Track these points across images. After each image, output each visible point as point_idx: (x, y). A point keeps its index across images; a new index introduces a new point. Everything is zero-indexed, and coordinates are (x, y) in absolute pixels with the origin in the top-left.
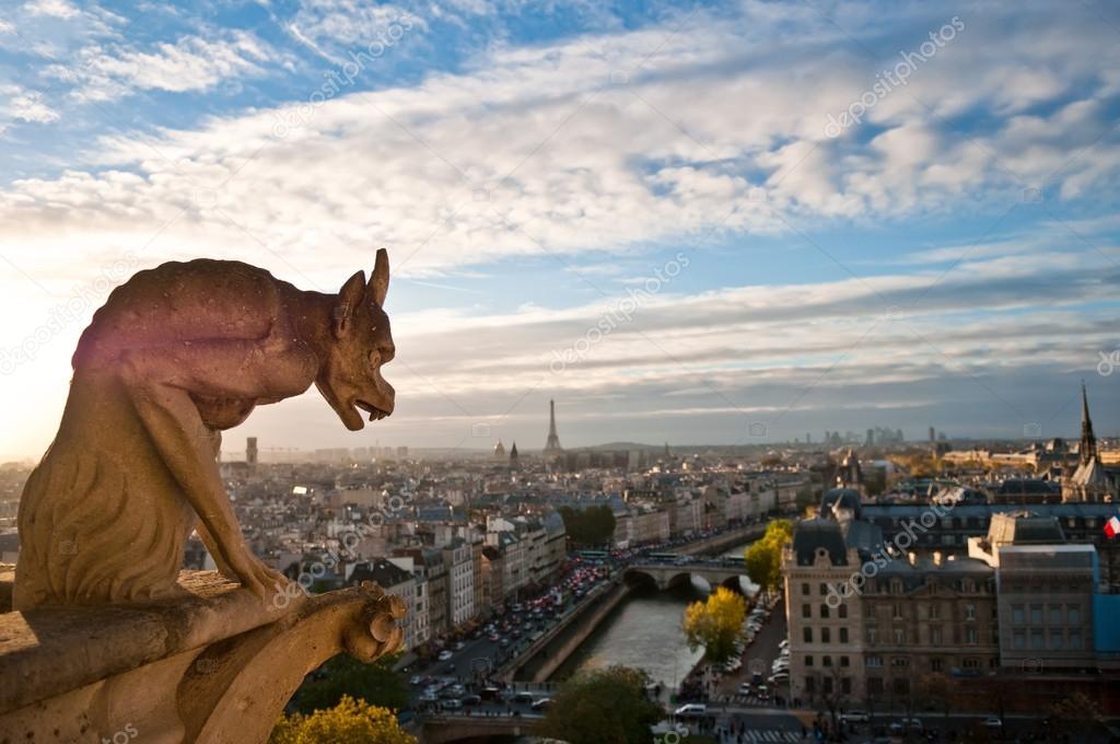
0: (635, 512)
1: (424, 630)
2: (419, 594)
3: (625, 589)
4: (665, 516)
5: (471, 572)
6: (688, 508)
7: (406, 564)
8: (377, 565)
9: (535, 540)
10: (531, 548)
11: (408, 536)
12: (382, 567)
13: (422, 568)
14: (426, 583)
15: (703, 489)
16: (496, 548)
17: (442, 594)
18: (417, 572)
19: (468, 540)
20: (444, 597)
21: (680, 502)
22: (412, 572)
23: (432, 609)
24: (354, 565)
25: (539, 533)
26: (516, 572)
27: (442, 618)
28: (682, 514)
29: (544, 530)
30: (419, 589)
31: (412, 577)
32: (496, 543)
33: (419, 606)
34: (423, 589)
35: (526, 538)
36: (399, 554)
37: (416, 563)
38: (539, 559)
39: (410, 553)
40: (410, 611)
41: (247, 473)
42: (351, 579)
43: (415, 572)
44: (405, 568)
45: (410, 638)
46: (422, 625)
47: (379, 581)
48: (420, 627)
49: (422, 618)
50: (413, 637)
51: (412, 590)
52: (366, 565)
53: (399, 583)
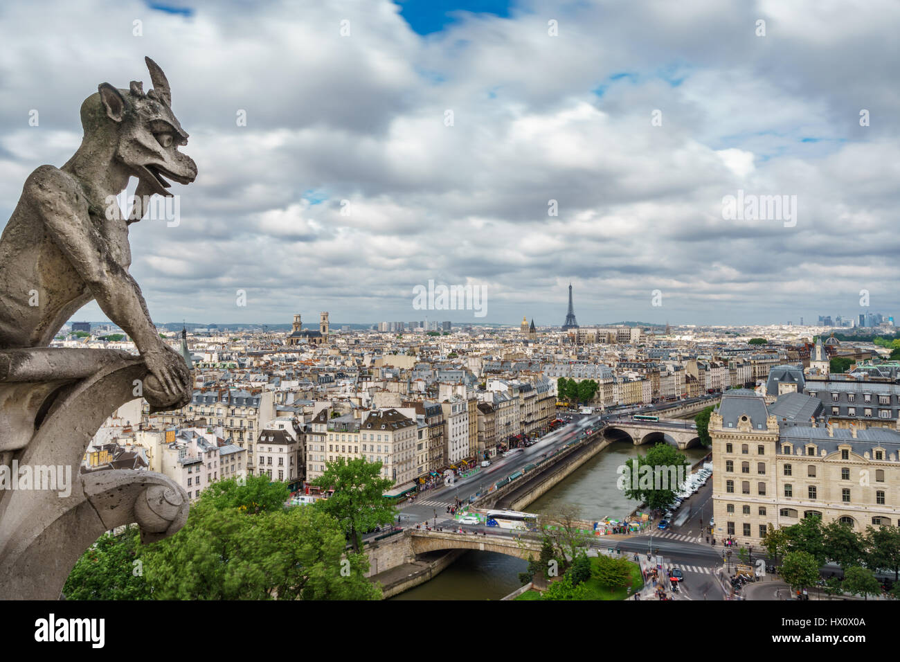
0: (620, 380)
1: (424, 465)
2: (420, 437)
3: (604, 443)
4: (648, 385)
5: (467, 422)
6: (670, 378)
7: (410, 413)
8: (386, 413)
9: (526, 399)
10: (522, 406)
12: (391, 414)
13: (422, 417)
14: (427, 428)
15: (685, 363)
16: (490, 404)
17: (439, 437)
18: (420, 420)
19: (465, 397)
20: (442, 441)
21: (662, 374)
22: (414, 420)
23: (431, 450)
24: (369, 412)
25: (530, 394)
26: (508, 424)
27: (440, 456)
28: (663, 382)
29: (535, 392)
30: (421, 432)
31: (415, 424)
32: (492, 400)
33: (420, 447)
34: (424, 433)
35: (518, 397)
36: (405, 404)
37: (417, 412)
38: (530, 415)
39: (414, 405)
40: (412, 449)
41: (321, 340)
42: (366, 422)
43: (418, 419)
44: (409, 417)
45: (412, 471)
46: (422, 461)
47: (386, 425)
48: (420, 463)
49: (422, 456)
50: (414, 470)
51: (414, 434)
52: (377, 413)
53: (403, 427)
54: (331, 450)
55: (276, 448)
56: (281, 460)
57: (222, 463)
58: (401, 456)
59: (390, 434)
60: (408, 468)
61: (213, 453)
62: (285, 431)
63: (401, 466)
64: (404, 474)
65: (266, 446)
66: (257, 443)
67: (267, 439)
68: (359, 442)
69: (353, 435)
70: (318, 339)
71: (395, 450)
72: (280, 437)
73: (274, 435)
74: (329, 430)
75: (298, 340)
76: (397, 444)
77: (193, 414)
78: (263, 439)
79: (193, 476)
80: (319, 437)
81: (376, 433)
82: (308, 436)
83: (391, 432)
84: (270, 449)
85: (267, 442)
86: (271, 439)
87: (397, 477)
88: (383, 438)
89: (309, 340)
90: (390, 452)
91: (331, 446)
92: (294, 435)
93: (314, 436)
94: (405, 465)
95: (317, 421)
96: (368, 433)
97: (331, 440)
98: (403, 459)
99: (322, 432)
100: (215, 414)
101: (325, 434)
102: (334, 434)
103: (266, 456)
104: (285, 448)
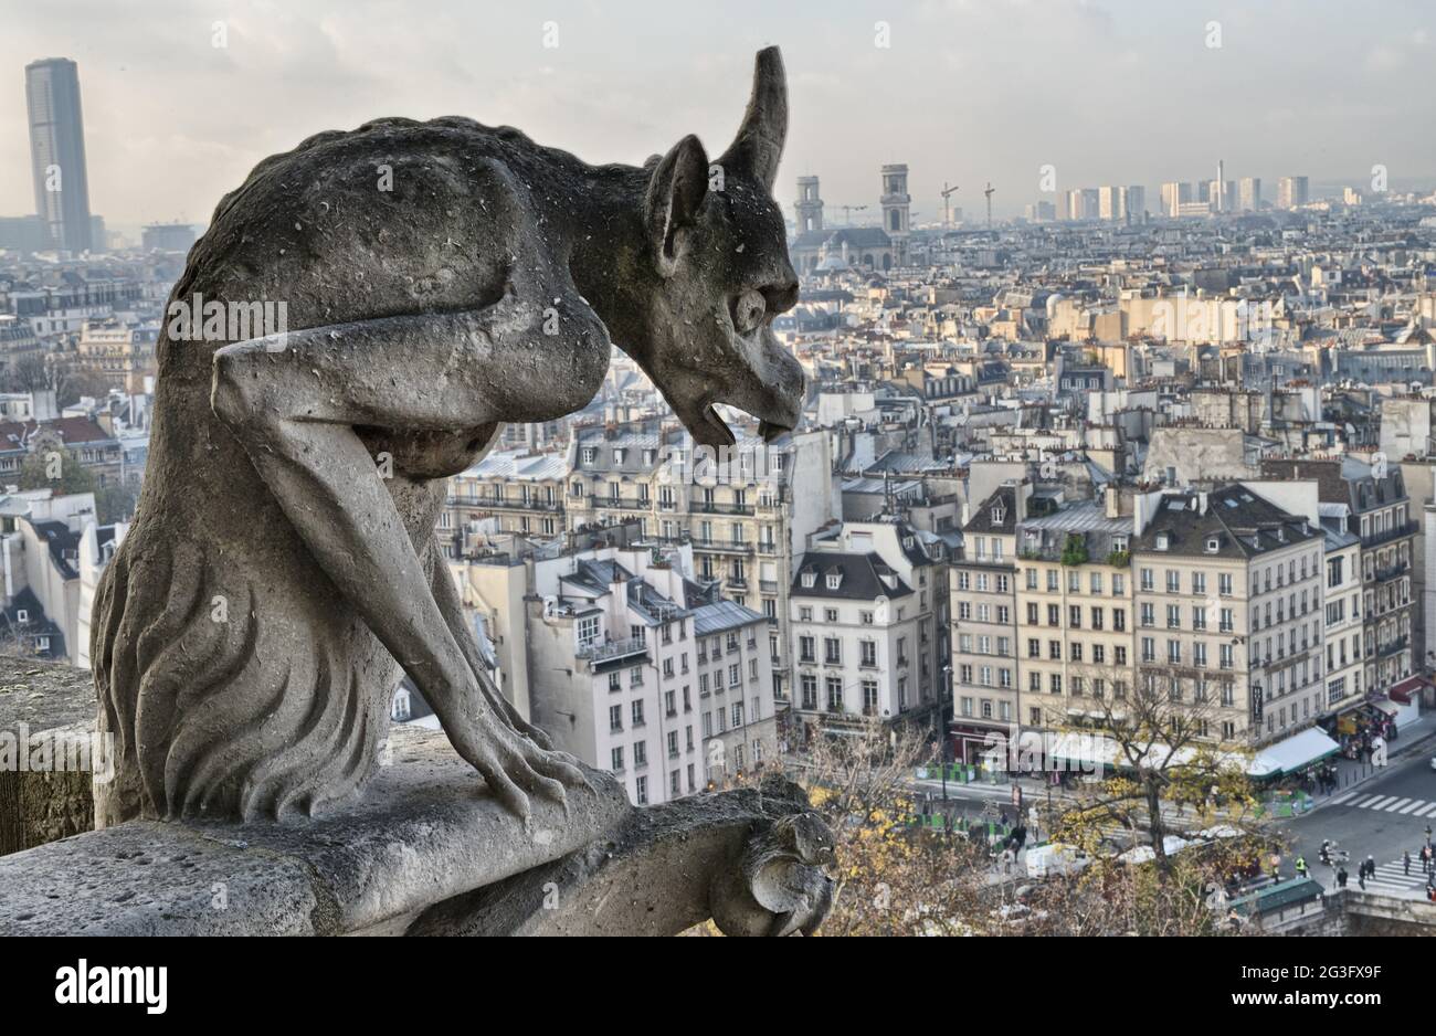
2: (1336, 578)
7: (1299, 498)
8: (1217, 499)
11: (1305, 425)
12: (1232, 503)
13: (1341, 510)
18: (1329, 521)
22: (1315, 522)
24: (1155, 497)
30: (1337, 562)
31: (1315, 533)
33: (1335, 613)
34: (1346, 566)
36: (1278, 470)
37: (1324, 497)
39: (1309, 471)
40: (1309, 620)
41: (887, 258)
42: (1151, 529)
43: (1324, 519)
44: (1295, 510)
45: (1311, 692)
46: (1343, 659)
47: (1225, 542)
48: (1337, 664)
49: (1343, 642)
50: (1317, 688)
51: (1315, 568)
52: (1186, 498)
53: (1278, 546)
54: (1033, 621)
55: (849, 610)
56: (868, 649)
57: (702, 659)
58: (1274, 641)
59: (1237, 571)
60: (1299, 683)
61: (675, 628)
62: (875, 559)
63: (1275, 676)
64: (1286, 702)
65: (819, 607)
66: (791, 596)
67: (820, 581)
68: (1128, 593)
69: (1107, 574)
70: (877, 254)
71: (1256, 623)
72: (863, 577)
73: (841, 570)
74: (1026, 556)
75: (815, 261)
76: (1261, 602)
77: (583, 504)
78: (809, 581)
79: (625, 698)
80: (991, 578)
81: (1185, 568)
82: (953, 574)
83: (1242, 564)
84: (831, 616)
85: (820, 591)
86: (834, 582)
87: (1266, 710)
88: (1212, 584)
89: (852, 260)
90: (1240, 627)
91: (1032, 607)
92: (904, 567)
93: (973, 575)
94: (1287, 672)
95: (981, 524)
96: (1159, 568)
97: (1031, 587)
98: (1281, 652)
99: (1000, 561)
100: (654, 505)
101: (1011, 569)
102: (1042, 570)
103: (820, 633)
104: (882, 610)
